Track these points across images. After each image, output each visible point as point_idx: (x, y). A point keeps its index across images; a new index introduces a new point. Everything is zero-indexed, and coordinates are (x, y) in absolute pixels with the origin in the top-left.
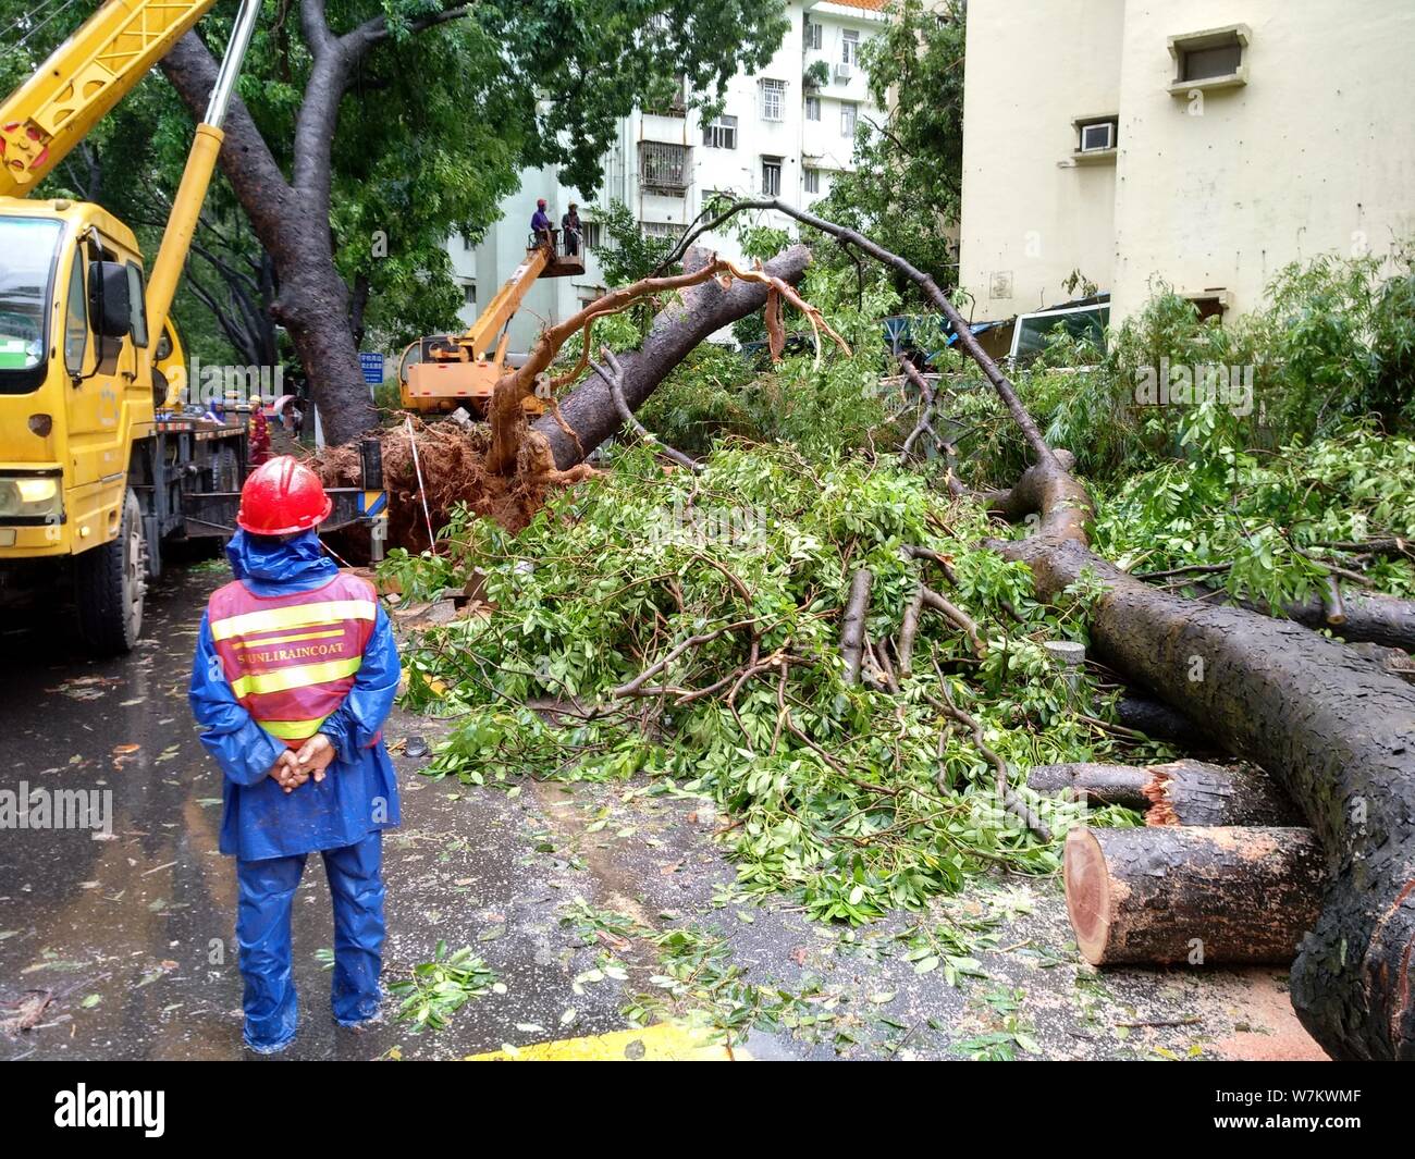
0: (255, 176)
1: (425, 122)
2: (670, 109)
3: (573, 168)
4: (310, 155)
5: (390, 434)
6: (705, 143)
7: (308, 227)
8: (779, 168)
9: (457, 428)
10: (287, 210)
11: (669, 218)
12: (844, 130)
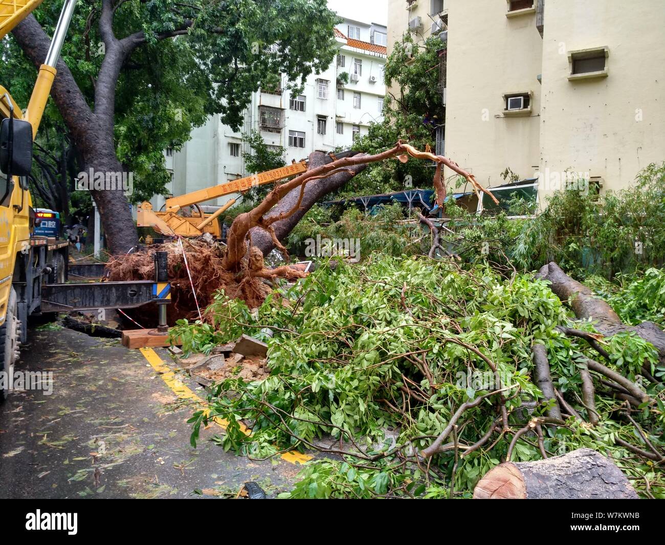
0: (73, 106)
1: (161, 87)
2: (275, 91)
3: (228, 115)
4: (104, 97)
5: (162, 247)
6: (290, 108)
7: (102, 134)
8: (325, 121)
9: (205, 244)
10: (91, 124)
11: (273, 143)
12: (355, 105)
